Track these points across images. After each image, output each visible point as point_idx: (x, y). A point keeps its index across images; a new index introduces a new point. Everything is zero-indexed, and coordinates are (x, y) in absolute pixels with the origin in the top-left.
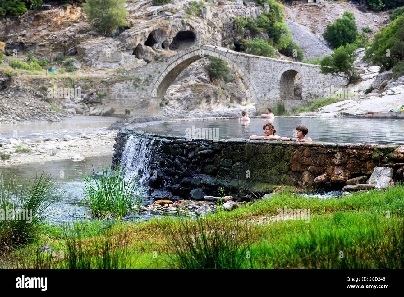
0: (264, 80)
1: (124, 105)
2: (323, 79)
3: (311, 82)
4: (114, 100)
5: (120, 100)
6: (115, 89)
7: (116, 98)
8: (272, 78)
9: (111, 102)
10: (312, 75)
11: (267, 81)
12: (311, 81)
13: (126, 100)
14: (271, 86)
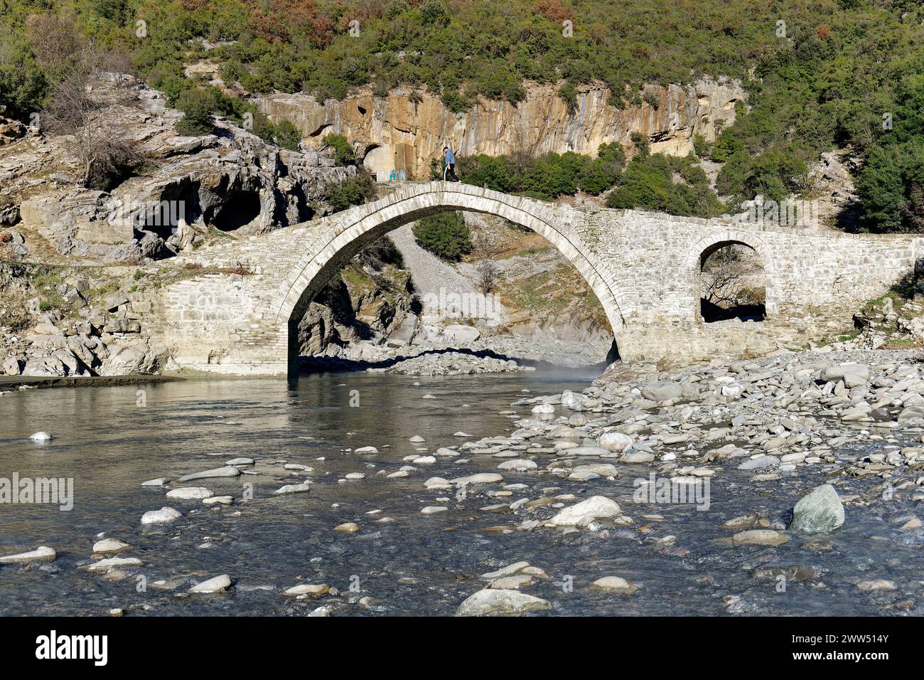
0: (643, 269)
1: (205, 339)
2: (836, 264)
3: (796, 274)
4: (177, 326)
5: (193, 324)
6: (177, 295)
7: (181, 321)
8: (670, 264)
9: (166, 332)
10: (798, 254)
11: (652, 271)
12: (795, 269)
13: (210, 327)
14: (667, 286)
